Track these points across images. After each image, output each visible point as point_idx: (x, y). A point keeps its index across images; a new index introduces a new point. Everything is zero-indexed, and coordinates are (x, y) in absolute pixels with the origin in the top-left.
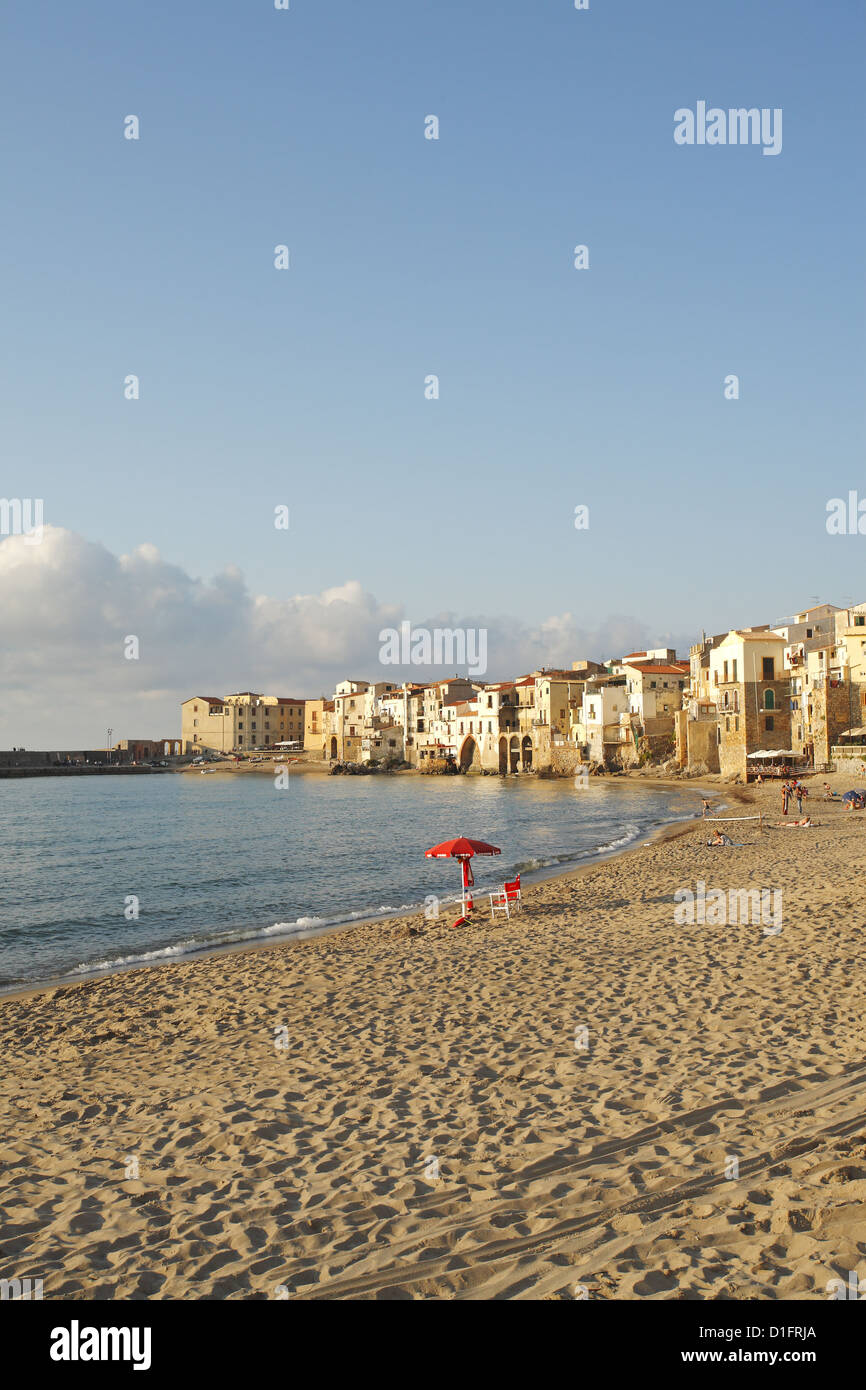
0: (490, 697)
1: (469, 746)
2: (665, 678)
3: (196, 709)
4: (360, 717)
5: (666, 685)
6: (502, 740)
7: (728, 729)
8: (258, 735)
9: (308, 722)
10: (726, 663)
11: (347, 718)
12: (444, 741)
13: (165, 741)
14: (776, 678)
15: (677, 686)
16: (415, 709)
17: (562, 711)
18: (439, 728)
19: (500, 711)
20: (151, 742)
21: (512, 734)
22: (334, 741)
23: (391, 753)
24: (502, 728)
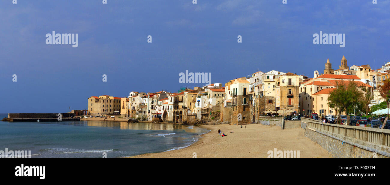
0: (171, 98)
1: (165, 113)
2: (219, 93)
3: (92, 100)
4: (136, 104)
5: (218, 95)
6: (174, 112)
7: (234, 110)
8: (108, 109)
9: (122, 105)
10: (234, 89)
11: (132, 104)
12: (159, 112)
13: (84, 110)
14: (247, 95)
15: (221, 96)
16: (151, 102)
17: (191, 103)
18: (157, 108)
19: (174, 102)
20: (80, 111)
21: (177, 110)
22: (129, 111)
23: (144, 115)
24: (174, 109)
